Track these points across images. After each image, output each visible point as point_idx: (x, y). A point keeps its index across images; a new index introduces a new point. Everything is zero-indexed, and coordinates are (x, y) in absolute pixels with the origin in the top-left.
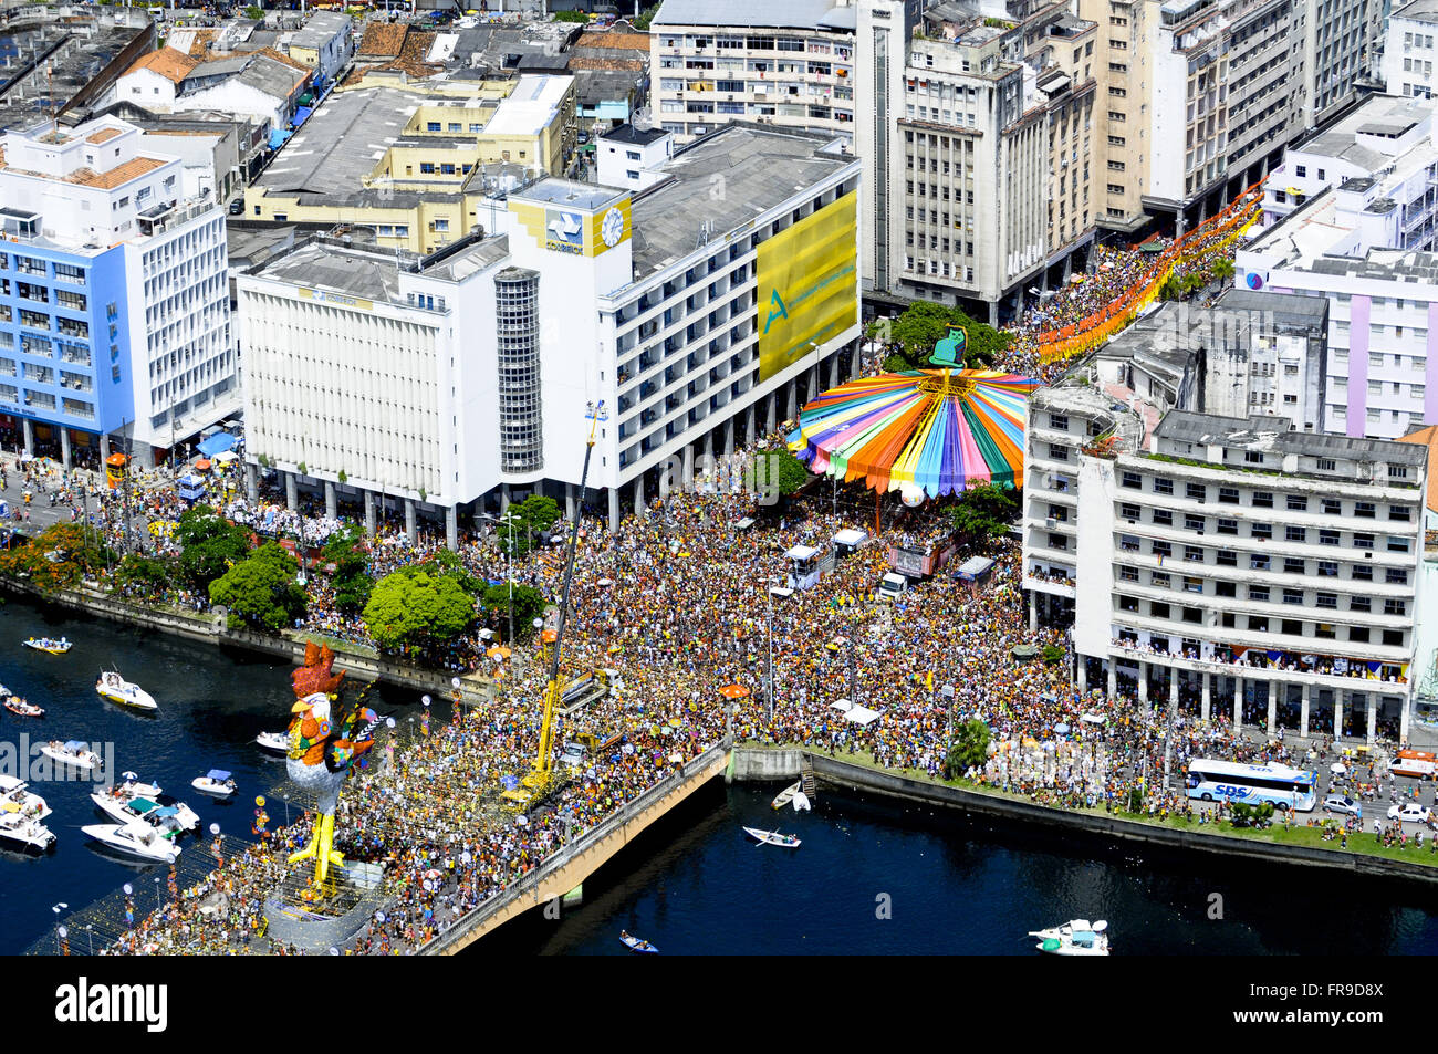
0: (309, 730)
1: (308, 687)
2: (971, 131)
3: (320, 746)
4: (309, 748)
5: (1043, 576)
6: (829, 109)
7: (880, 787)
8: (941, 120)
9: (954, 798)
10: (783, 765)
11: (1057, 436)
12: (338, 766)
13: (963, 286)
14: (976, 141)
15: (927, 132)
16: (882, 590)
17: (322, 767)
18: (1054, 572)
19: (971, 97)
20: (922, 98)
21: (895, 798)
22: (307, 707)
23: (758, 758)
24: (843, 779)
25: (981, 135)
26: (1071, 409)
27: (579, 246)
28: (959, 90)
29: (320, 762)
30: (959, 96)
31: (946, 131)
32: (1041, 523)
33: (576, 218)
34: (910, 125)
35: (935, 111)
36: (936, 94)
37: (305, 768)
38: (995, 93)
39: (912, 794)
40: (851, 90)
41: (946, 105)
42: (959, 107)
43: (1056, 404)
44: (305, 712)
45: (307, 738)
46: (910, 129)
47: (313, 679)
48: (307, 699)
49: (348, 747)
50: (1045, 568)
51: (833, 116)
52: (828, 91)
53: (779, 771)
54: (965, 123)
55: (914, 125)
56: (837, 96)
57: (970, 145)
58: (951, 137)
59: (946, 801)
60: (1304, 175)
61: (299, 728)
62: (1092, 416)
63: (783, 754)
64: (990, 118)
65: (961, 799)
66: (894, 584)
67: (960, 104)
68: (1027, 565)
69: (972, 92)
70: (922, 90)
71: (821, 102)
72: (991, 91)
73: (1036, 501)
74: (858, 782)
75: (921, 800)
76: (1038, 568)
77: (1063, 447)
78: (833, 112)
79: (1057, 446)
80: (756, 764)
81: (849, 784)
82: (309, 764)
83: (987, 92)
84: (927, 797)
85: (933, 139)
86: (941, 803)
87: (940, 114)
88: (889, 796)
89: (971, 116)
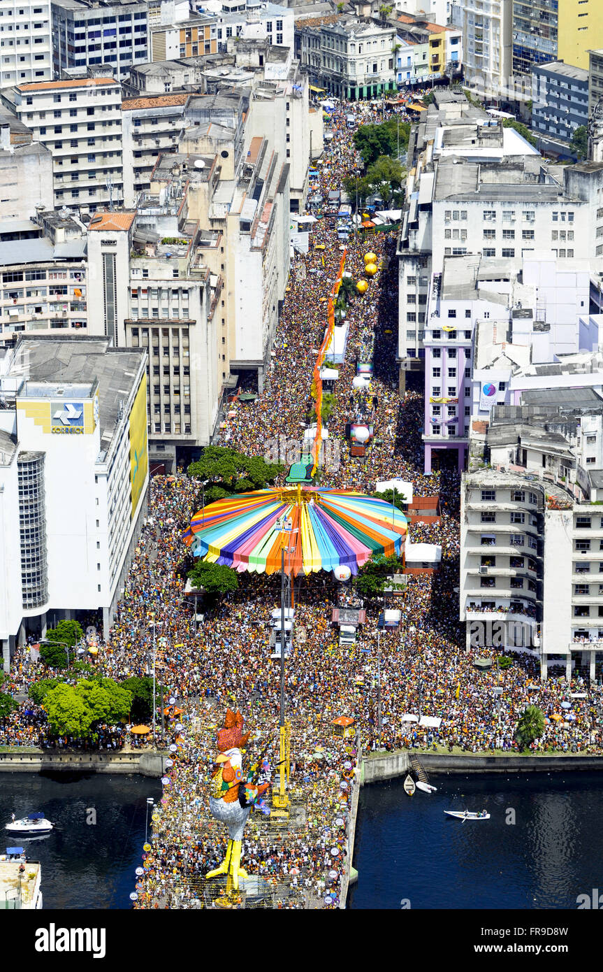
0: (228, 776)
1: (228, 743)
2: (186, 320)
3: (236, 788)
4: (229, 789)
5: (478, 609)
6: (66, 320)
7: (469, 768)
8: (161, 316)
9: (526, 764)
10: (397, 766)
11: (487, 506)
12: (248, 802)
13: (184, 437)
14: (191, 328)
15: (150, 327)
16: (341, 639)
17: (237, 804)
18: (484, 604)
19: (185, 296)
20: (143, 301)
21: (480, 774)
22: (226, 759)
23: (381, 764)
24: (438, 768)
25: (194, 323)
26: (498, 485)
27: (80, 427)
28: (175, 292)
29: (236, 800)
30: (175, 296)
31: (167, 323)
32: (476, 571)
33: (78, 406)
34: (136, 323)
35: (156, 310)
36: (156, 297)
37: (225, 805)
38: (205, 290)
39: (494, 768)
40: (85, 304)
41: (164, 304)
42: (174, 304)
43: (486, 483)
44: (225, 763)
45: (227, 782)
46: (136, 326)
47: (231, 737)
48: (226, 753)
49: (254, 789)
50: (478, 603)
51: (70, 325)
52: (66, 307)
53: (395, 770)
54: (181, 316)
55: (139, 322)
56: (72, 309)
57: (186, 332)
58: (170, 328)
59: (520, 768)
60: (454, 316)
61: (220, 775)
62: (515, 486)
63: (398, 758)
64: (202, 309)
65: (532, 763)
66: (349, 633)
67: (176, 302)
68: (463, 602)
69: (185, 292)
70: (143, 296)
71: (60, 316)
72: (201, 289)
73: (470, 555)
74: (449, 768)
75: (500, 771)
76: (472, 604)
77: (491, 513)
78: (70, 322)
79: (486, 513)
80: (380, 768)
81: (443, 771)
82: (228, 802)
83: (198, 290)
84: (506, 768)
85: (156, 332)
86: (517, 770)
87: (160, 311)
88: (476, 773)
89: (185, 310)
